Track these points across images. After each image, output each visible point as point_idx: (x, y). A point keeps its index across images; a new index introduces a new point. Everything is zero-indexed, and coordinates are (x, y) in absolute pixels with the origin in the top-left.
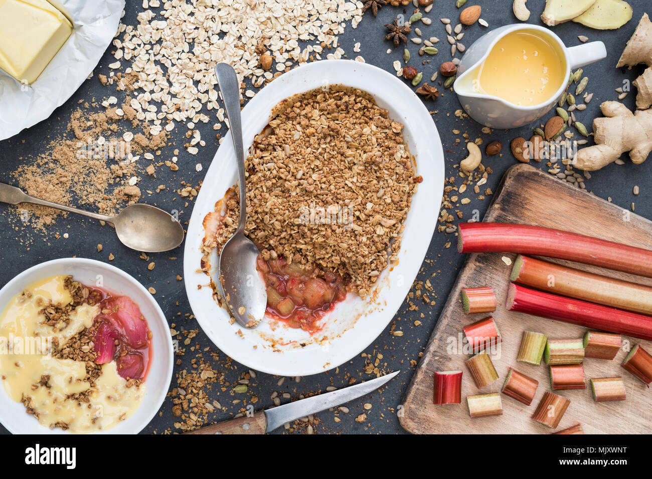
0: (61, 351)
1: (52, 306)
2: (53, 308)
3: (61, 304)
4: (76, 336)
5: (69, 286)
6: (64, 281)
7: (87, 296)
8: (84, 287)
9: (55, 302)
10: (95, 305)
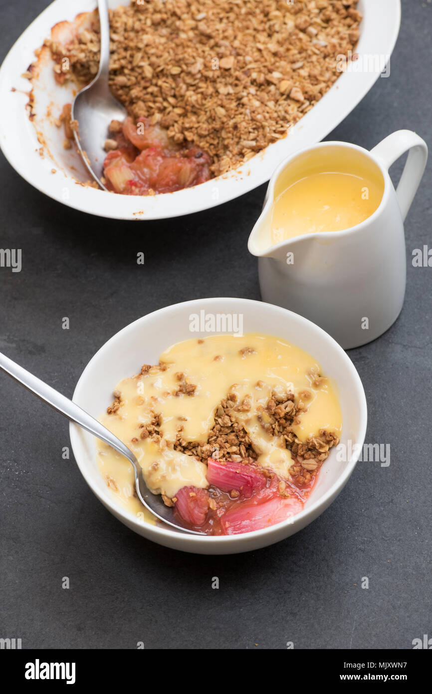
0: (227, 415)
1: (297, 412)
2: (294, 413)
3: (297, 424)
4: (247, 439)
5: (323, 438)
6: (332, 431)
7: (305, 466)
8: (321, 462)
9: (301, 417)
10: (291, 474)
